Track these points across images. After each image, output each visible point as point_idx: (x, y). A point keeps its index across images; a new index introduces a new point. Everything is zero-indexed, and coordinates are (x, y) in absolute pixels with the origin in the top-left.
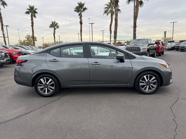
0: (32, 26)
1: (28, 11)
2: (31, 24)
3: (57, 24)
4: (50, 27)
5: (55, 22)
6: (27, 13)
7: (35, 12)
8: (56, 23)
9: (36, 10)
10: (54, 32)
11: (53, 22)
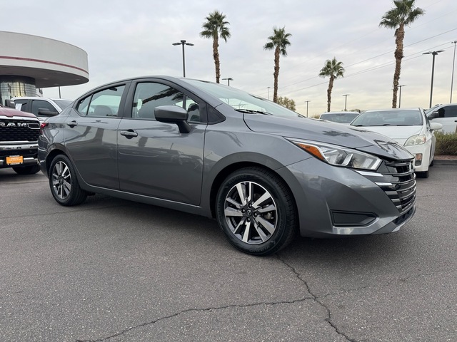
0: (276, 75)
1: (271, 41)
2: (274, 71)
3: (341, 65)
4: (321, 74)
5: (334, 62)
6: (269, 46)
7: (285, 42)
8: (337, 63)
9: (287, 38)
10: (331, 86)
11: (329, 63)
